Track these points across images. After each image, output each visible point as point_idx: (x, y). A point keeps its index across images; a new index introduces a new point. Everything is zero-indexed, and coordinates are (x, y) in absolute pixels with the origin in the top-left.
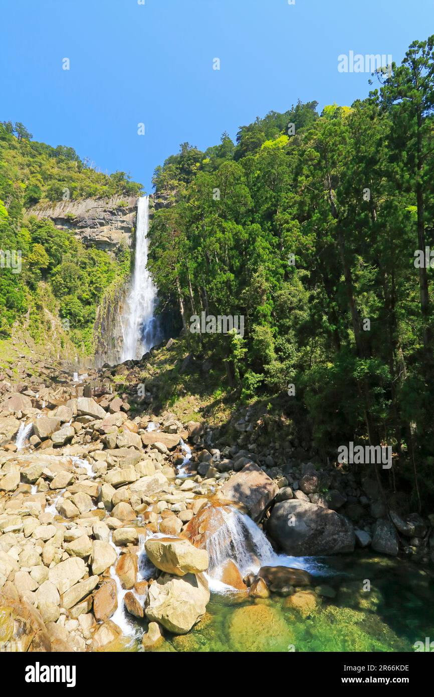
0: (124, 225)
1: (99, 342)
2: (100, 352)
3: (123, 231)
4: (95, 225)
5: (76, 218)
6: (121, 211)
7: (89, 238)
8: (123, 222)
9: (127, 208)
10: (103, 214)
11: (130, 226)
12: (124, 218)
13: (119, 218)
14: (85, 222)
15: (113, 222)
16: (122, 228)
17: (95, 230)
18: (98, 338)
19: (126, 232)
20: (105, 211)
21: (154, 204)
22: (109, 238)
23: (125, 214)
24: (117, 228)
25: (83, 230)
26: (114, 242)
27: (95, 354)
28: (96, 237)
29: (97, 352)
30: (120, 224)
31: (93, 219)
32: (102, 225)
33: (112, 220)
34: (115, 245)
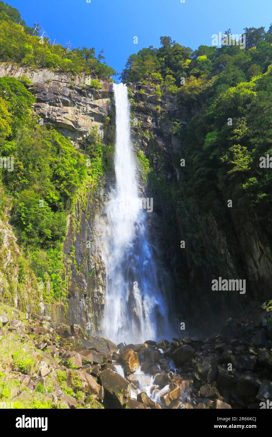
0: (95, 110)
1: (74, 275)
2: (77, 294)
3: (93, 118)
4: (57, 102)
5: (32, 86)
6: (92, 92)
7: (47, 117)
8: (94, 106)
9: (101, 90)
10: (69, 90)
11: (103, 114)
12: (96, 102)
13: (89, 101)
14: (44, 94)
15: (81, 103)
16: (92, 114)
17: (57, 108)
18: (72, 268)
19: (96, 120)
20: (71, 88)
21: (133, 95)
22: (76, 123)
23: (96, 98)
24: (85, 113)
25: (39, 104)
26: (82, 129)
27: (69, 297)
28: (57, 118)
29: (71, 295)
30: (89, 109)
31: (54, 94)
32: (66, 104)
33: (79, 101)
34: (81, 133)
